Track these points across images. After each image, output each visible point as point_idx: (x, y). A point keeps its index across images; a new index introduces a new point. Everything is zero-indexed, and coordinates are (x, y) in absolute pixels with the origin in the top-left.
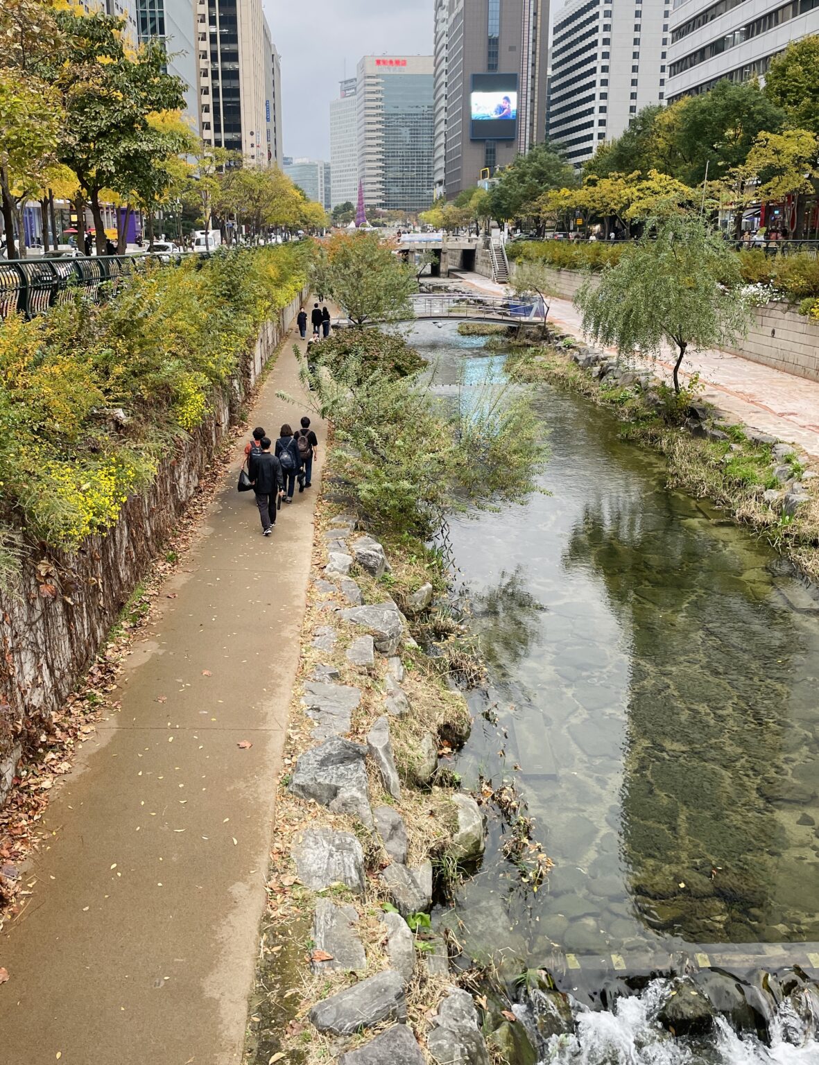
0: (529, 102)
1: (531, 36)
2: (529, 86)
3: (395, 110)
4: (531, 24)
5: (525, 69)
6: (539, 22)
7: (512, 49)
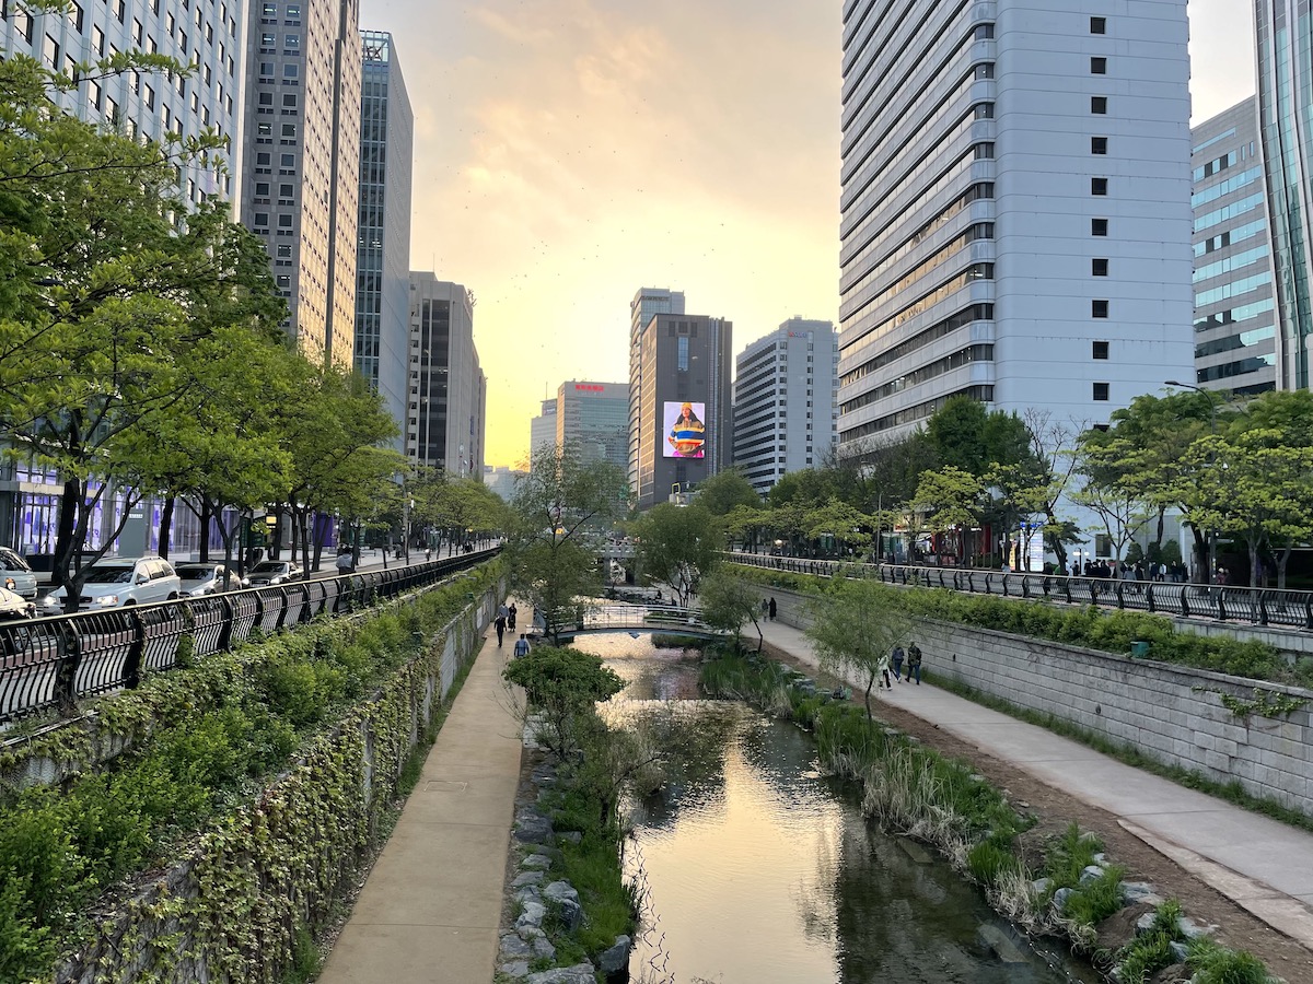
0: (716, 427)
1: (716, 373)
2: (716, 414)
3: (592, 429)
4: (716, 362)
5: (711, 399)
6: (723, 361)
7: (700, 382)
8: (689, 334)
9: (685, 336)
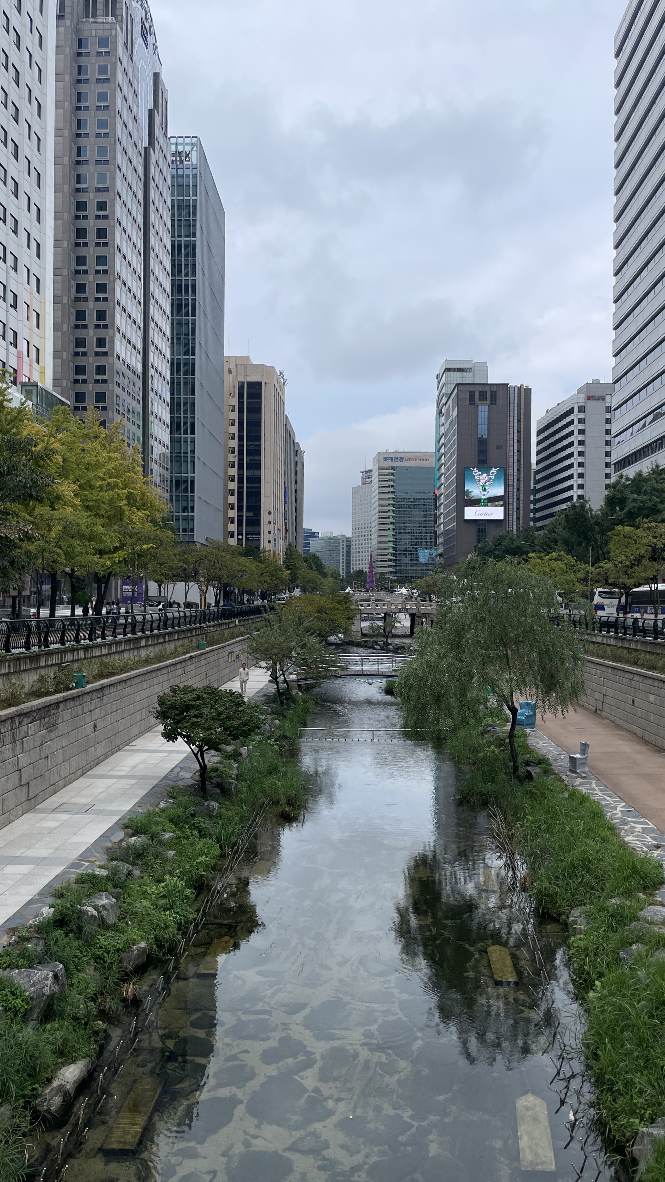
0: (515, 490)
1: (516, 438)
2: (515, 477)
3: (405, 496)
4: (516, 428)
5: (511, 464)
6: (522, 426)
7: (499, 447)
8: (488, 402)
9: (484, 405)
